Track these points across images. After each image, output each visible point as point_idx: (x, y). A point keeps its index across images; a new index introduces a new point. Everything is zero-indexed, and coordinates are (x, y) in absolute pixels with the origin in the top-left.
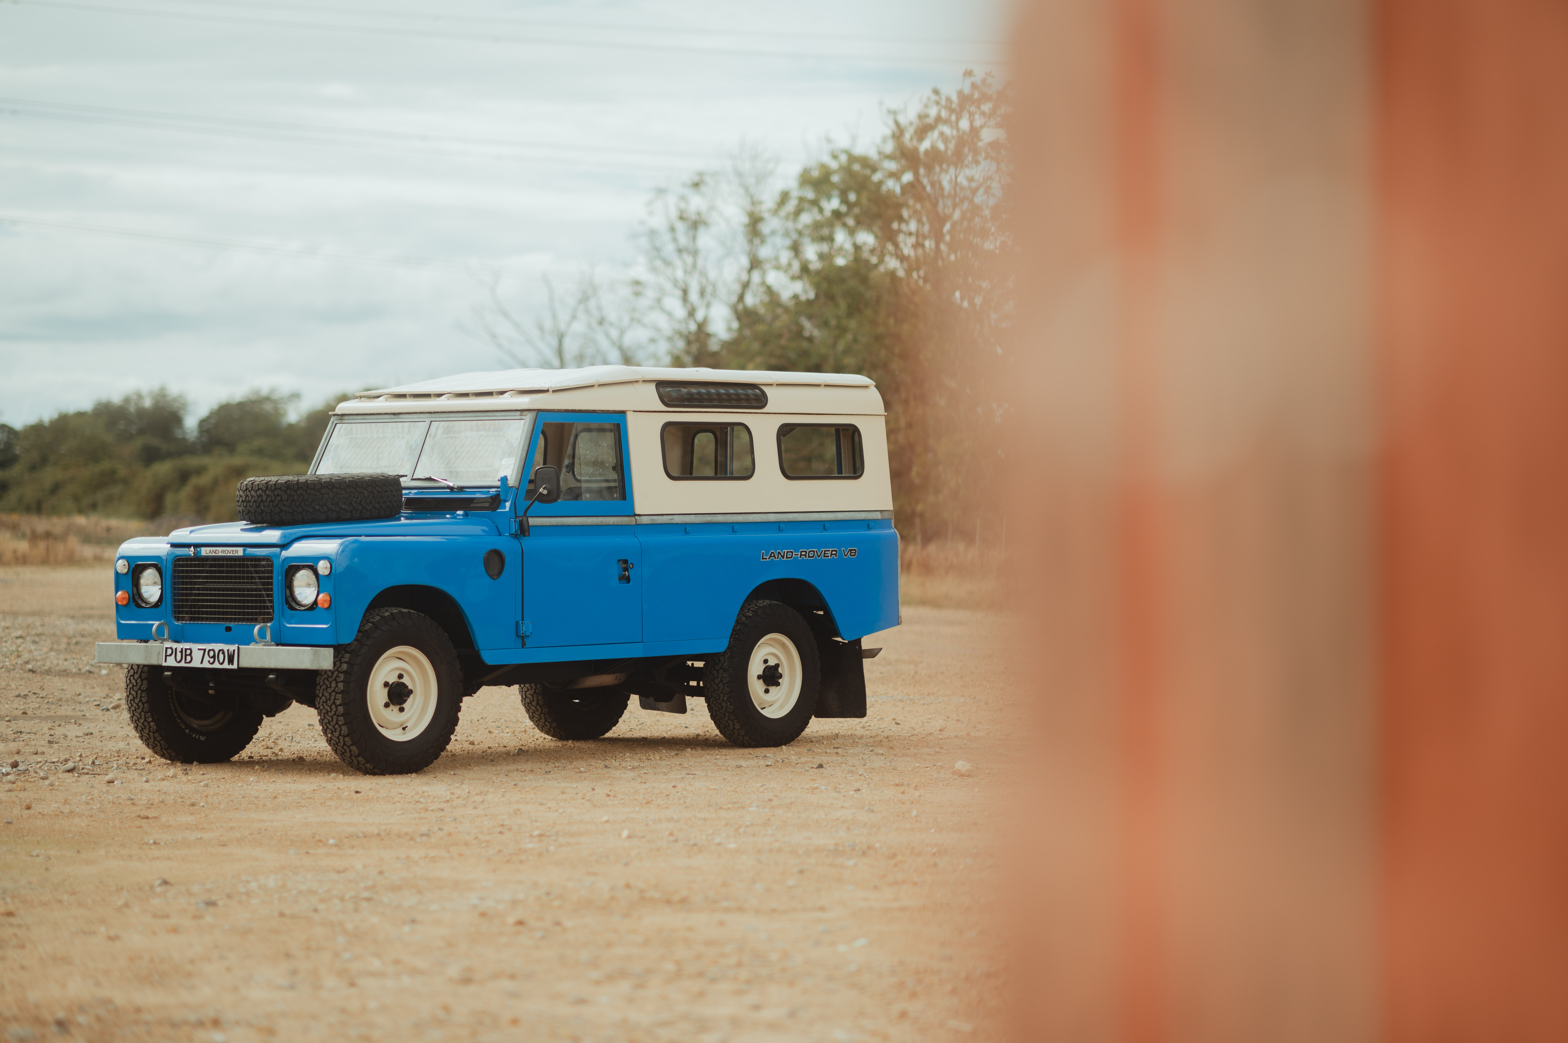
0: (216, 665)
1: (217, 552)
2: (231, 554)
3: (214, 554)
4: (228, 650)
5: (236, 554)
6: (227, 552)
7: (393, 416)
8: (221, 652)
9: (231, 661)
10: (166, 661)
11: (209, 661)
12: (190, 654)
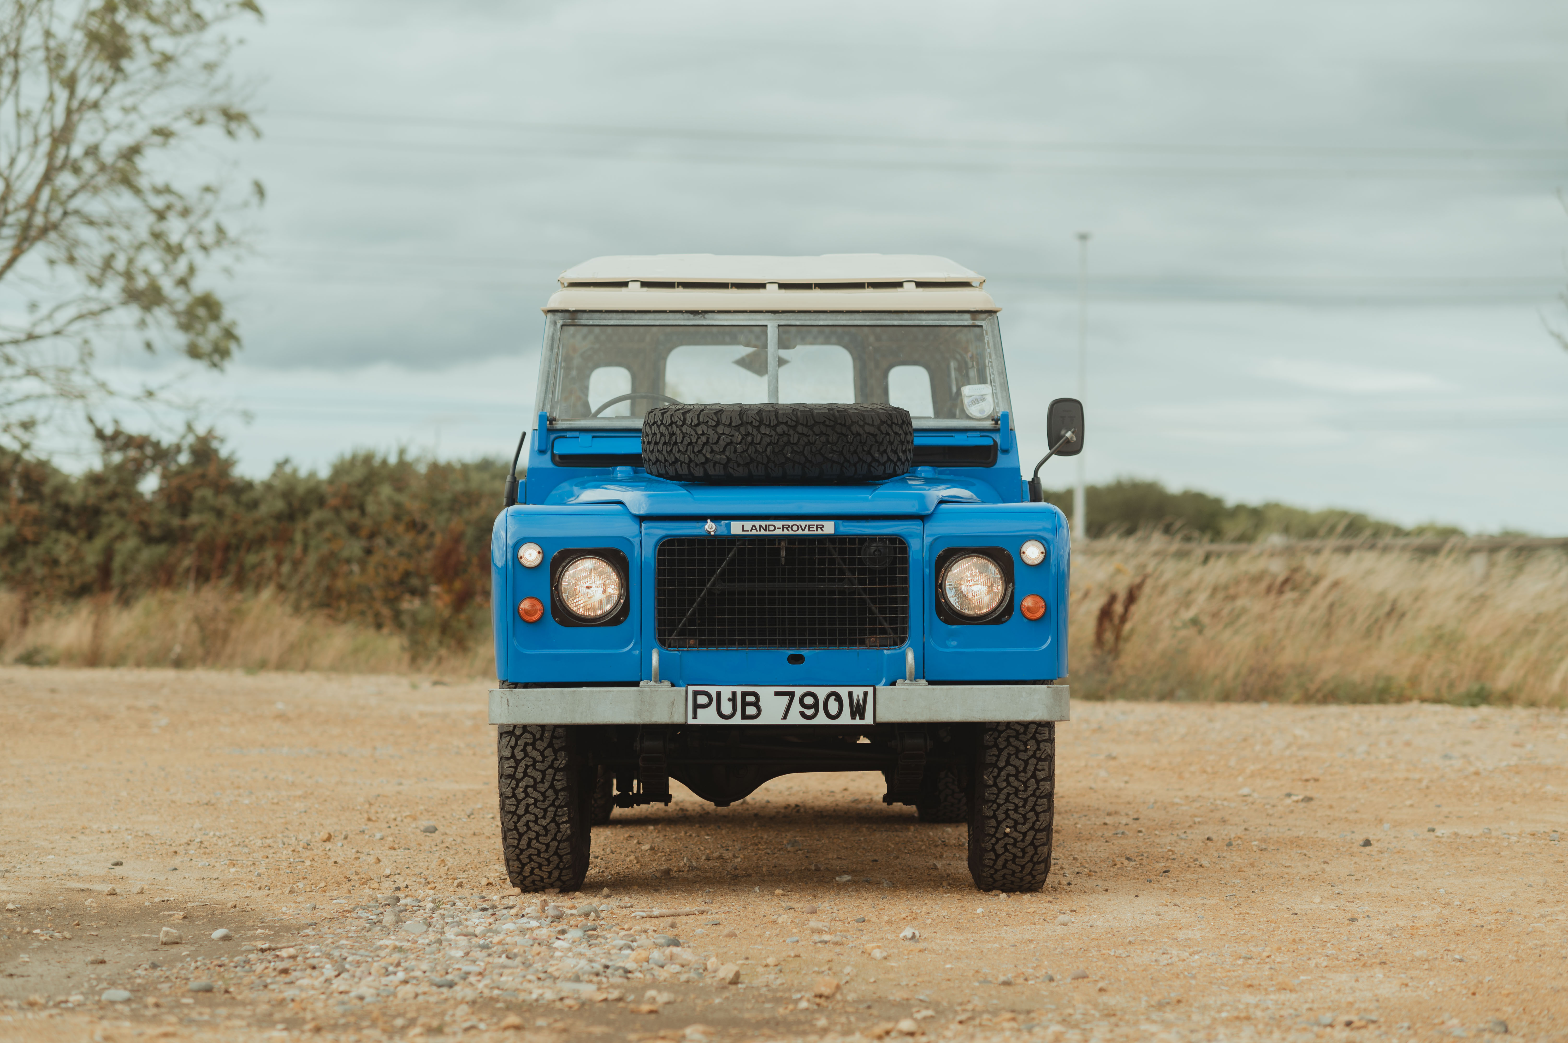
0: (821, 719)
1: (772, 528)
2: (807, 532)
3: (763, 532)
4: (850, 694)
5: (820, 532)
6: (795, 528)
7: (691, 316)
8: (832, 698)
9: (858, 710)
10: (695, 717)
11: (803, 714)
12: (756, 704)
